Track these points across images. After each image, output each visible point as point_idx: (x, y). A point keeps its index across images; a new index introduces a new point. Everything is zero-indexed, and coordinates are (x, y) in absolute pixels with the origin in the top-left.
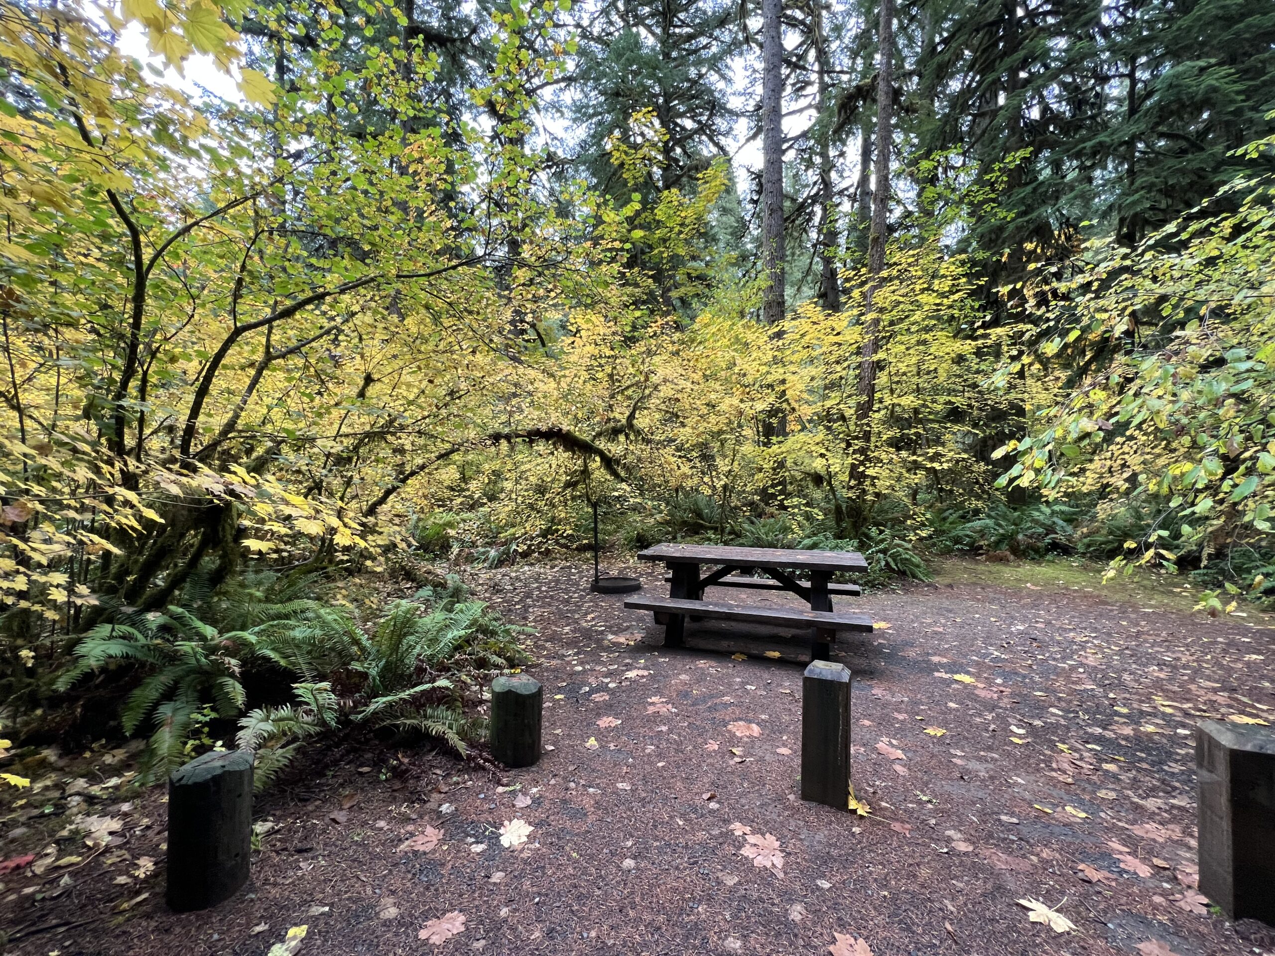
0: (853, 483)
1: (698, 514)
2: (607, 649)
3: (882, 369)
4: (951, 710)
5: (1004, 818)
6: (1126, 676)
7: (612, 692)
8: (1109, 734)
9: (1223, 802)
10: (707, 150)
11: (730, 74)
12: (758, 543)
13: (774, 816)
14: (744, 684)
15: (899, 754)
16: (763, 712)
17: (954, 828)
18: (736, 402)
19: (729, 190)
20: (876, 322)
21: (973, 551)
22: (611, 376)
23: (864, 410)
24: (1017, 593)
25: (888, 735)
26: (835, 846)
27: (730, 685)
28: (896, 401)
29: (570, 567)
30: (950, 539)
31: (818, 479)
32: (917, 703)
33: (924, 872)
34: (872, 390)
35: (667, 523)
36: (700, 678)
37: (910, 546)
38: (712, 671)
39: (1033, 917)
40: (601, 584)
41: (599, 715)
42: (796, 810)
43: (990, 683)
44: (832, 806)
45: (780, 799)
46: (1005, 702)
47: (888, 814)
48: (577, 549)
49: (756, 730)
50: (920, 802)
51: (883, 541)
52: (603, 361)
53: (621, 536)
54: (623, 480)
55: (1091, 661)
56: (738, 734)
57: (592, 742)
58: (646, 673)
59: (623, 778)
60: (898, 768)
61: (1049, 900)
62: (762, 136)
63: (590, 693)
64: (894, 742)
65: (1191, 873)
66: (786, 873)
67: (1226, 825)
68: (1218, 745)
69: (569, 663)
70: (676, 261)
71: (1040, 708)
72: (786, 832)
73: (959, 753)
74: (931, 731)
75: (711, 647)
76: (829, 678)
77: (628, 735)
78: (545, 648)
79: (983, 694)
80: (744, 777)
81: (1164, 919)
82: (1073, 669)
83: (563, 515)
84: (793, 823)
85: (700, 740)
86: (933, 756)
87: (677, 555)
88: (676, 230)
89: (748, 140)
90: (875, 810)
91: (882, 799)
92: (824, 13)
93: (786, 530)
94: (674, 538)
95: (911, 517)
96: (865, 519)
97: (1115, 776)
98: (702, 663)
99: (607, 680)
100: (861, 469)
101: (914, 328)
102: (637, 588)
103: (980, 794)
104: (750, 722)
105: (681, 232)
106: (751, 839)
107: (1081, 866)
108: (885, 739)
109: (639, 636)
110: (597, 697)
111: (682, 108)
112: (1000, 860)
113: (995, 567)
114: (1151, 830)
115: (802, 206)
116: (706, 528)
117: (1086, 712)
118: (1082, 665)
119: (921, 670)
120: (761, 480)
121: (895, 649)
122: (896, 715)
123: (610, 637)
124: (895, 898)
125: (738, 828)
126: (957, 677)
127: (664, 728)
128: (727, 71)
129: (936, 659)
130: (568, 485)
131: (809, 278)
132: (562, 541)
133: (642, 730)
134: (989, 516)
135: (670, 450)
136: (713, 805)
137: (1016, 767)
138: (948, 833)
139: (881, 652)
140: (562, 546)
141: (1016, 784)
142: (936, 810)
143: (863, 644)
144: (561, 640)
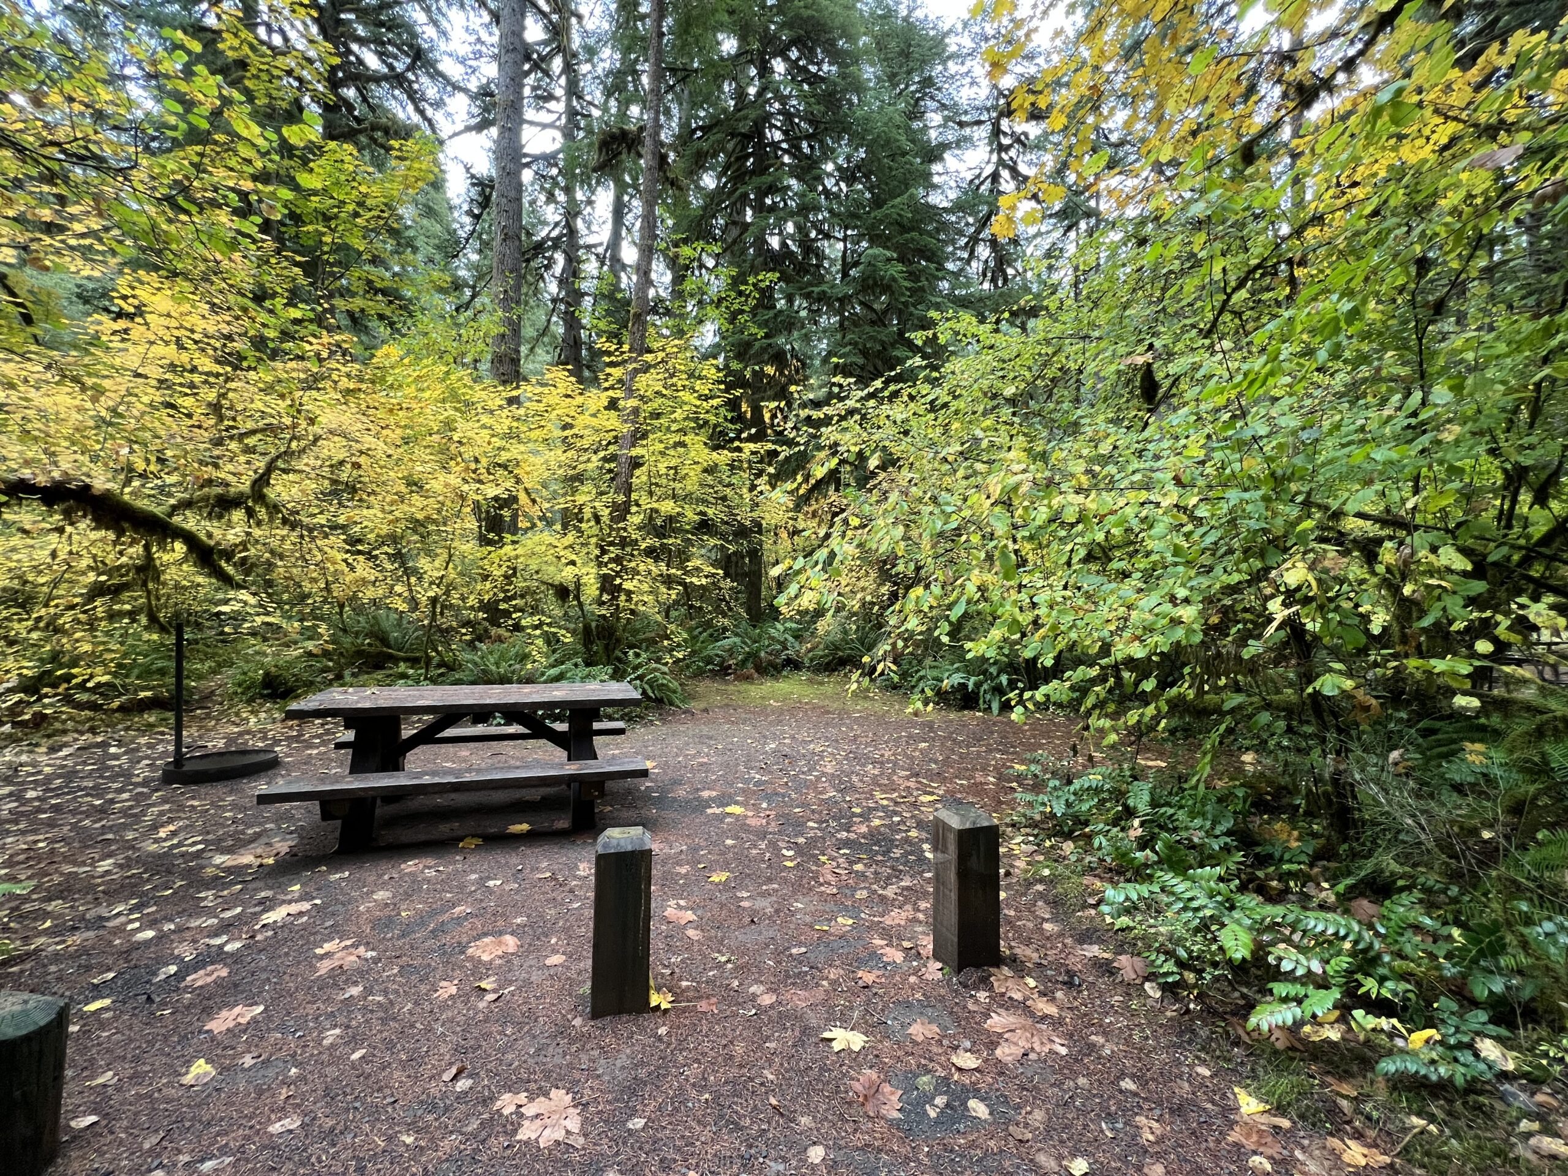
0: (605, 597)
1: (382, 638)
2: (215, 882)
3: (640, 465)
4: (729, 848)
5: (794, 951)
6: (855, 779)
7: (235, 958)
8: (852, 836)
9: (952, 876)
10: (403, 111)
11: (444, 23)
12: (486, 679)
13: (558, 1060)
14: (481, 882)
15: (690, 915)
16: (519, 914)
17: (757, 981)
18: (454, 480)
19: (437, 185)
20: (636, 411)
21: (723, 671)
22: (216, 408)
23: (621, 511)
24: (764, 711)
25: (674, 897)
26: (642, 1064)
27: (462, 887)
28: (655, 505)
29: (104, 745)
30: (702, 659)
31: (562, 592)
32: (695, 849)
33: (739, 1049)
34: (628, 489)
35: (326, 654)
36: (412, 889)
37: (665, 669)
38: (430, 873)
39: (837, 1046)
40: (188, 767)
41: (208, 1012)
42: (587, 1037)
43: (756, 808)
44: (630, 1013)
45: (562, 1030)
46: (773, 827)
47: (691, 994)
48: (121, 709)
49: (511, 942)
50: (720, 966)
51: (640, 666)
52: (197, 379)
53: (227, 678)
54: (239, 587)
55: (829, 769)
56: (486, 958)
57: (201, 1069)
58: (305, 906)
59: (282, 1112)
60: (691, 933)
61: (844, 1021)
62: (494, 131)
63: (179, 976)
64: (682, 903)
65: (927, 944)
66: (586, 1135)
67: (953, 896)
68: (950, 828)
69: (120, 930)
70: (347, 256)
71: (799, 825)
72: (577, 1075)
73: (745, 894)
74: (715, 878)
75: (422, 837)
76: (629, 848)
77: (282, 1028)
78: (47, 915)
79: (753, 822)
80: (505, 1018)
81: (918, 996)
82: (818, 778)
83: (86, 647)
84: (584, 1057)
85: (423, 988)
86: (722, 906)
87: (367, 705)
88: (351, 207)
89: (468, 129)
90: (678, 995)
91: (680, 979)
92: (574, 20)
93: (524, 657)
94: (339, 677)
95: (668, 638)
96: (618, 641)
97: (863, 874)
98: (410, 866)
99: (218, 941)
100: (618, 581)
101: (674, 427)
102: (269, 765)
103: (771, 934)
104: (501, 933)
105: (356, 215)
106: (530, 1110)
107: (860, 974)
108: (672, 903)
109: (283, 846)
110: (199, 979)
111: (361, 31)
112: (799, 999)
113: (744, 686)
114: (896, 917)
115: (539, 247)
116: (396, 660)
117: (834, 818)
118: (824, 774)
119: (695, 810)
120: (487, 590)
121: (663, 790)
122: (678, 869)
123: (219, 859)
124: (717, 1096)
125: (507, 1103)
126: (729, 809)
127: (355, 991)
128: (440, 18)
129: (705, 794)
130: (97, 591)
131: (546, 339)
132: (83, 697)
133: (311, 1009)
134: (737, 635)
135: (337, 540)
136: (463, 1084)
137: (794, 892)
138: (752, 989)
139: (651, 798)
140: (80, 706)
141: (798, 910)
142: (735, 969)
143: (629, 792)
144: (91, 888)
